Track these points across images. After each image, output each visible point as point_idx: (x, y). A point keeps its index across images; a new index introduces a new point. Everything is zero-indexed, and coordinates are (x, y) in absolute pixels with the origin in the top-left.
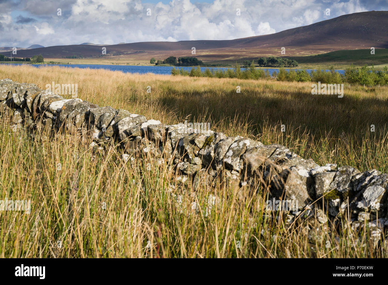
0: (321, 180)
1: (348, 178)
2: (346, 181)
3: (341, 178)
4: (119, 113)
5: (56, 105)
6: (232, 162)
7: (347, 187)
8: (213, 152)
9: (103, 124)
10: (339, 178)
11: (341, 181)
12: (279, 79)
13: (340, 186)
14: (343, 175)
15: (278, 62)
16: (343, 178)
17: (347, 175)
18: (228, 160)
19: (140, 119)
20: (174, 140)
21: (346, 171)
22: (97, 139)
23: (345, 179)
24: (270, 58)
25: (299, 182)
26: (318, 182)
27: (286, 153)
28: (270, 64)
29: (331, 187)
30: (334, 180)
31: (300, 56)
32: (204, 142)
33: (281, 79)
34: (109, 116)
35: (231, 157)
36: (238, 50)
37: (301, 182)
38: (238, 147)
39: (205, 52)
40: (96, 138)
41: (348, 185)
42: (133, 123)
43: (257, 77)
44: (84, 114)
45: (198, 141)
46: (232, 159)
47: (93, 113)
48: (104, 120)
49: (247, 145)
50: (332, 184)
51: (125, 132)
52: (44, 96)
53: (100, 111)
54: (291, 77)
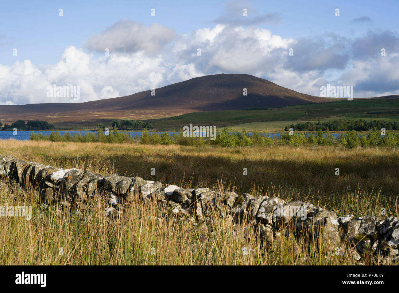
0: (352, 226)
1: (373, 224)
2: (372, 227)
3: (367, 224)
4: (136, 181)
5: (58, 175)
6: (266, 217)
7: (374, 231)
8: (245, 209)
9: (122, 190)
10: (365, 224)
11: (367, 227)
12: (142, 142)
13: (368, 231)
14: (368, 222)
15: (132, 124)
16: (369, 225)
17: (372, 222)
18: (262, 215)
19: (159, 185)
20: (204, 201)
21: (370, 219)
22: (116, 204)
23: (371, 225)
24: (124, 121)
25: (333, 229)
26: (349, 228)
27: (311, 207)
28: (125, 127)
29: (359, 232)
30: (361, 226)
31: (154, 118)
32: (234, 202)
33: (145, 142)
34: (127, 183)
35: (265, 212)
36: (90, 113)
37: (334, 229)
38: (269, 205)
39: (55, 115)
40: (114, 203)
41: (374, 229)
42: (154, 188)
43: (121, 141)
44: (96, 183)
45: (230, 201)
46: (266, 215)
47: (109, 181)
48: (122, 187)
49: (277, 203)
50: (360, 229)
51: (149, 196)
52: (38, 167)
53: (115, 179)
54: (155, 140)
